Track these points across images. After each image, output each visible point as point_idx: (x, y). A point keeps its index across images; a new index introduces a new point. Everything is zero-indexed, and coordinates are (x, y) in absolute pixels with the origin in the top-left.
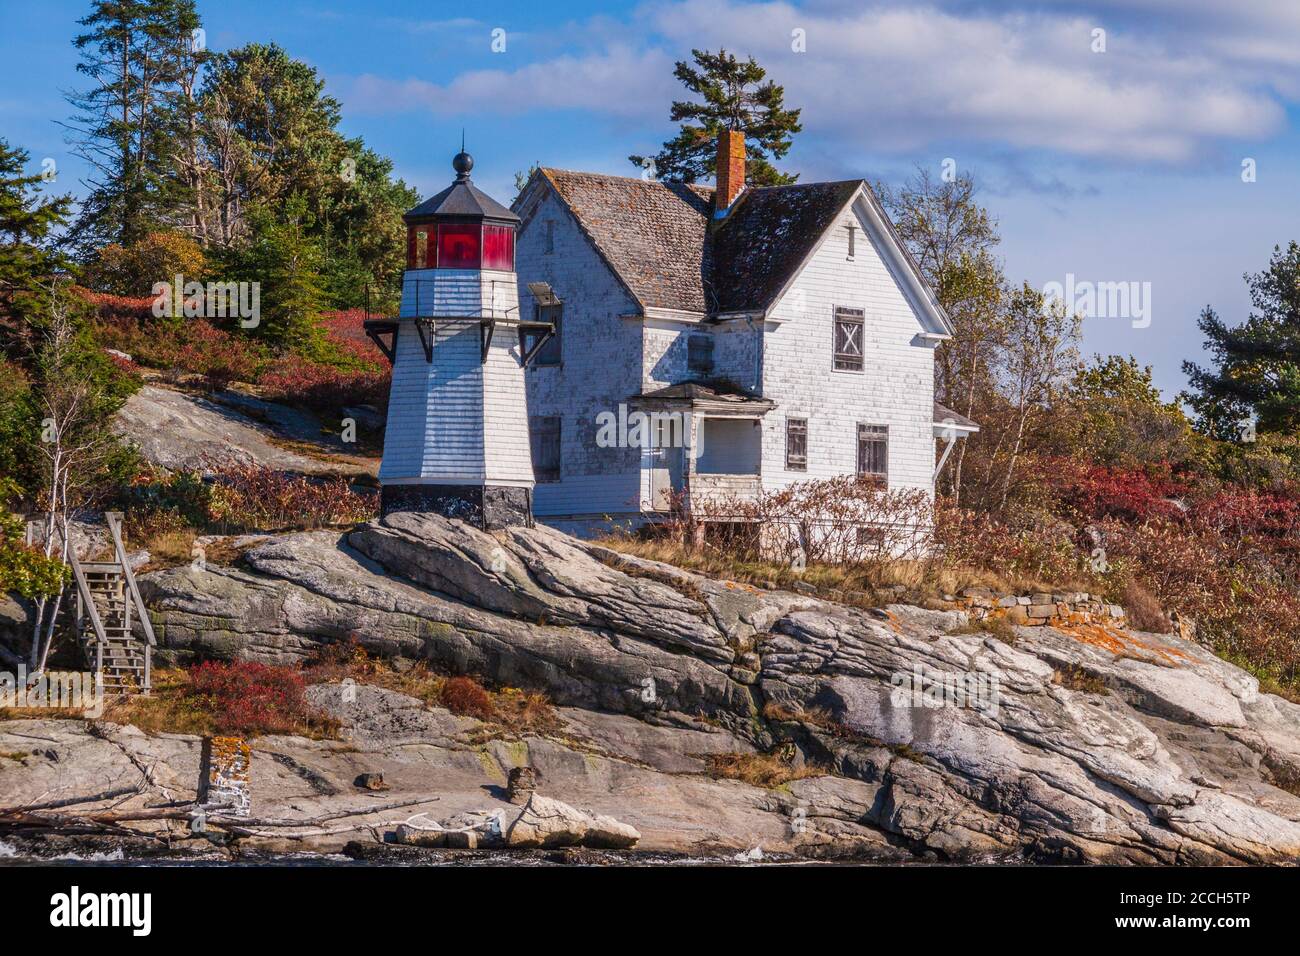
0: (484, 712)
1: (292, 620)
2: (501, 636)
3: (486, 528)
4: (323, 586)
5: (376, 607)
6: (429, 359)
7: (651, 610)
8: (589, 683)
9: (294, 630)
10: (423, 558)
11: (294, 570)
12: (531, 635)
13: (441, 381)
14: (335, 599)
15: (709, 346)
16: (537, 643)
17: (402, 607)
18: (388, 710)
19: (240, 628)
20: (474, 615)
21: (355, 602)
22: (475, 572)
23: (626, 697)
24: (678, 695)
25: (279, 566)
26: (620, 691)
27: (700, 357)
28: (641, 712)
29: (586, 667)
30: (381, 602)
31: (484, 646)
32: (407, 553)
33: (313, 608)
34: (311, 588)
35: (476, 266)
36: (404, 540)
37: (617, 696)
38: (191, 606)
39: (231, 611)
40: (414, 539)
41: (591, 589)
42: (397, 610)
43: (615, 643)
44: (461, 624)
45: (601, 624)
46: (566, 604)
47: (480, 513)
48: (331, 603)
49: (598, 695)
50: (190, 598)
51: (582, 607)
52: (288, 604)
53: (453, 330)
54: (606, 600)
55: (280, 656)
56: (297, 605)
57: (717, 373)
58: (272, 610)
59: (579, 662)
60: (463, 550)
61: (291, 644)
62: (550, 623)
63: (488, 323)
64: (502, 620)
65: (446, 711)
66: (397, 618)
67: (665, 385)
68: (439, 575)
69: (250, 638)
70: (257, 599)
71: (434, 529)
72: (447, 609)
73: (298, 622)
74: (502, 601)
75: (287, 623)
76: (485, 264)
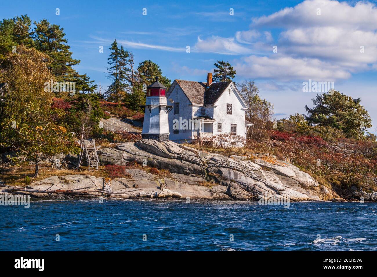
0: (157, 173)
1: (124, 158)
2: (161, 160)
3: (160, 142)
4: (130, 152)
5: (139, 155)
6: (150, 112)
7: (188, 156)
8: (177, 169)
9: (125, 159)
10: (148, 147)
11: (125, 149)
12: (166, 160)
13: (152, 116)
14: (132, 154)
15: (205, 110)
16: (168, 162)
17: (144, 155)
18: (140, 173)
19: (115, 159)
20: (157, 157)
21: (136, 154)
22: (157, 149)
23: (184, 171)
24: (193, 171)
25: (122, 148)
26: (183, 170)
27: (203, 112)
28: (186, 174)
29: (176, 166)
30: (140, 154)
31: (158, 162)
32: (145, 146)
33: (128, 156)
34: (128, 152)
35: (159, 96)
36: (145, 144)
37: (182, 171)
38: (106, 155)
39: (114, 156)
40: (147, 144)
41: (178, 152)
42: (143, 156)
43: (182, 162)
44: (154, 158)
45: (179, 158)
46: (173, 155)
47: (159, 139)
48: (131, 155)
49: (179, 171)
50: (107, 154)
51: (176, 155)
52: (124, 155)
53: (155, 107)
54: (180, 154)
55: (122, 164)
56: (125, 155)
57: (206, 115)
58: (121, 156)
59: (175, 165)
60: (155, 145)
61: (124, 162)
62: (170, 158)
63: (160, 106)
64: (162, 158)
65: (151, 174)
66: (143, 157)
67: (196, 117)
68: (151, 150)
69: (117, 161)
70: (118, 154)
71: (150, 142)
72: (152, 156)
73: (126, 158)
74: (162, 154)
75: (123, 158)
76: (160, 96)
